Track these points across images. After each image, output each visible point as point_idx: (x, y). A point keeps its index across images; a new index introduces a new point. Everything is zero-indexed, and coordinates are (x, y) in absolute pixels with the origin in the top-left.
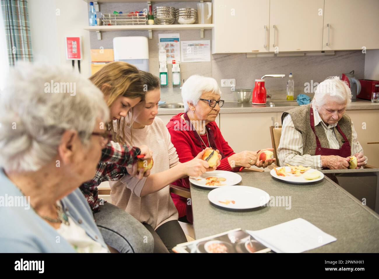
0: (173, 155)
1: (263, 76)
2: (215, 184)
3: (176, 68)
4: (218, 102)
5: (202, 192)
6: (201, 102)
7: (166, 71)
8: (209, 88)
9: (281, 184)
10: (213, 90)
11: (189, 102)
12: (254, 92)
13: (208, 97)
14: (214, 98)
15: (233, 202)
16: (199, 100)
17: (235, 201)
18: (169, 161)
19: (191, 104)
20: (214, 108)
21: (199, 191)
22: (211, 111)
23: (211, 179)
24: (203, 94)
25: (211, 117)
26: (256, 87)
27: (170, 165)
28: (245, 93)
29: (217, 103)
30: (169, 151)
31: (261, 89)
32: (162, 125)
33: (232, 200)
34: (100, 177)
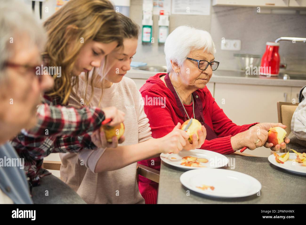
0: (144, 127)
1: (277, 38)
2: (192, 165)
3: (163, 21)
4: (211, 64)
5: (175, 173)
6: (188, 61)
7: (151, 23)
8: (201, 44)
9: (280, 174)
10: (205, 47)
11: (173, 61)
12: (263, 59)
13: (198, 56)
14: (206, 59)
15: (212, 188)
16: (185, 59)
17: (214, 186)
18: (139, 134)
19: (176, 64)
20: (205, 72)
21: (171, 171)
22: (200, 74)
23: (189, 159)
24: (191, 52)
25: (200, 82)
26: (268, 52)
27: (139, 140)
28: (252, 59)
29: (209, 65)
30: (139, 122)
31: (273, 56)
32: (134, 88)
33: (211, 185)
34: (51, 147)
